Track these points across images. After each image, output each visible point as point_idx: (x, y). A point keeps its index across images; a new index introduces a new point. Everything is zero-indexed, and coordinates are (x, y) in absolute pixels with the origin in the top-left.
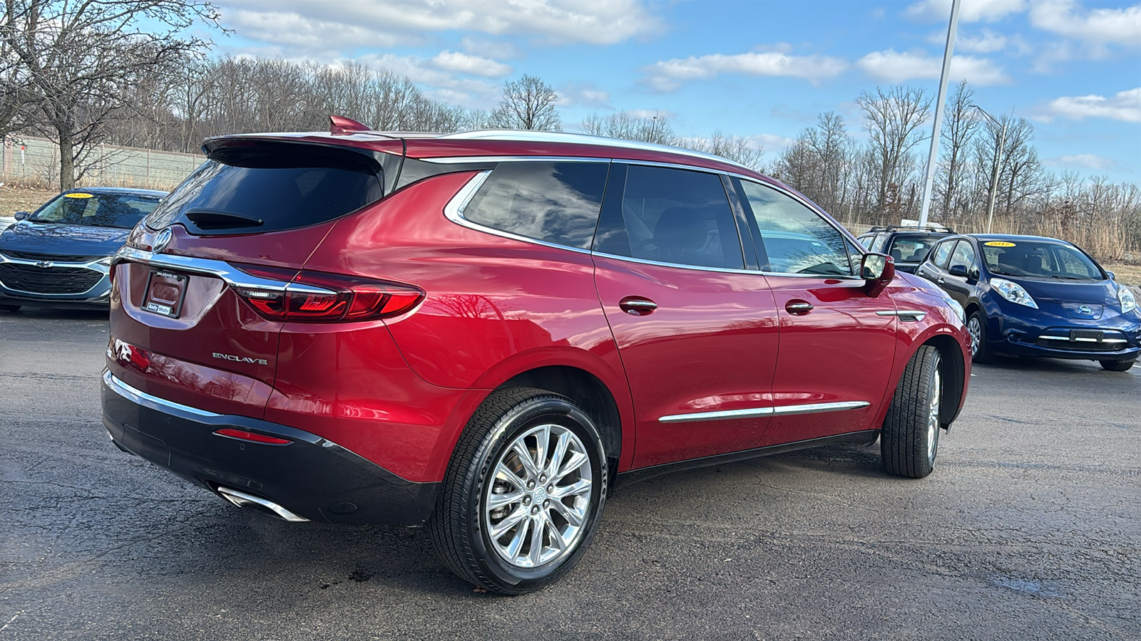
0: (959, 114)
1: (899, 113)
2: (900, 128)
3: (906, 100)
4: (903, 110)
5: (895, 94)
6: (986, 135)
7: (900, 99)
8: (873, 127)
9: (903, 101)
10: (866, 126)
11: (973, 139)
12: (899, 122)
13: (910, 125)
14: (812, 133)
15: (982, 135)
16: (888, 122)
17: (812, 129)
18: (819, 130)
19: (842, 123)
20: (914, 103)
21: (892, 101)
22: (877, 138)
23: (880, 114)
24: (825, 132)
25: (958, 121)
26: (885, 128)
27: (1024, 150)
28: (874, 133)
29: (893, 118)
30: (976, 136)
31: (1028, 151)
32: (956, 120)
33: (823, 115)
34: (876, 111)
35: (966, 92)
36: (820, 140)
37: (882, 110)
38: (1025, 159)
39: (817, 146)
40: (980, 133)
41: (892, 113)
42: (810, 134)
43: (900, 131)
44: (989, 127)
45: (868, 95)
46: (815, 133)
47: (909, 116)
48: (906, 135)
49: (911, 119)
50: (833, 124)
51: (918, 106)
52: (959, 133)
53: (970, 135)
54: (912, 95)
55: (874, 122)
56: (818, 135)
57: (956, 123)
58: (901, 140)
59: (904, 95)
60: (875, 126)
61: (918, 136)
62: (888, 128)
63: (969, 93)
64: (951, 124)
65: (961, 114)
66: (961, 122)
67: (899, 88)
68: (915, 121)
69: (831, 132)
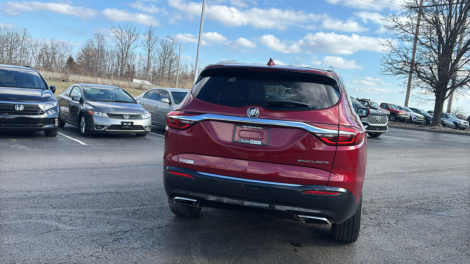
0: (150, 38)
1: (127, 36)
2: (128, 42)
3: (130, 31)
4: (129, 35)
5: (125, 28)
6: (160, 47)
7: (127, 30)
8: (117, 40)
9: (129, 31)
10: (114, 40)
11: (155, 48)
12: (127, 39)
13: (131, 41)
14: (92, 41)
15: (159, 47)
16: (123, 39)
17: (92, 40)
18: (95, 40)
19: (104, 38)
20: (133, 32)
21: (124, 31)
22: (119, 45)
23: (120, 35)
24: (97, 41)
25: (150, 41)
26: (122, 41)
27: (174, 54)
28: (117, 43)
29: (125, 37)
30: (156, 47)
31: (175, 54)
32: (149, 40)
33: (96, 34)
34: (118, 34)
35: (152, 30)
36: (95, 44)
37: (120, 34)
38: (174, 57)
39: (94, 47)
40: (158, 46)
41: (124, 36)
42: (91, 41)
43: (128, 43)
44: (161, 43)
45: (115, 27)
46: (93, 41)
47: (131, 37)
48: (130, 45)
49: (132, 38)
50: (100, 37)
51: (135, 33)
52: (150, 45)
53: (154, 46)
54: (132, 29)
55: (117, 38)
56: (94, 42)
57: (149, 41)
58: (129, 46)
59: (129, 28)
60: (118, 40)
61: (135, 45)
62: (123, 41)
63: (153, 30)
64: (147, 42)
65: (151, 38)
66: (151, 41)
67: (127, 25)
68: (134, 40)
69: (100, 41)
